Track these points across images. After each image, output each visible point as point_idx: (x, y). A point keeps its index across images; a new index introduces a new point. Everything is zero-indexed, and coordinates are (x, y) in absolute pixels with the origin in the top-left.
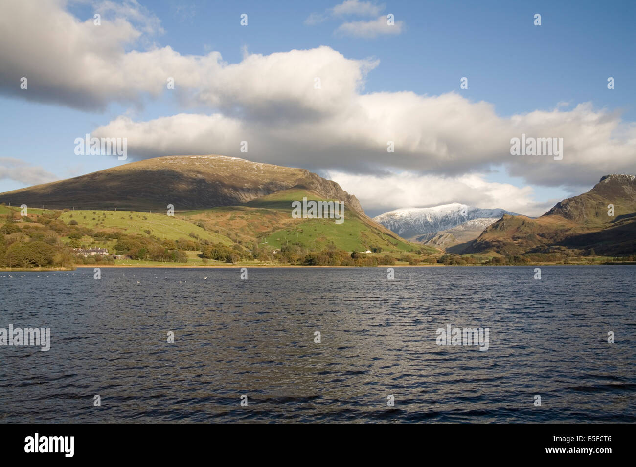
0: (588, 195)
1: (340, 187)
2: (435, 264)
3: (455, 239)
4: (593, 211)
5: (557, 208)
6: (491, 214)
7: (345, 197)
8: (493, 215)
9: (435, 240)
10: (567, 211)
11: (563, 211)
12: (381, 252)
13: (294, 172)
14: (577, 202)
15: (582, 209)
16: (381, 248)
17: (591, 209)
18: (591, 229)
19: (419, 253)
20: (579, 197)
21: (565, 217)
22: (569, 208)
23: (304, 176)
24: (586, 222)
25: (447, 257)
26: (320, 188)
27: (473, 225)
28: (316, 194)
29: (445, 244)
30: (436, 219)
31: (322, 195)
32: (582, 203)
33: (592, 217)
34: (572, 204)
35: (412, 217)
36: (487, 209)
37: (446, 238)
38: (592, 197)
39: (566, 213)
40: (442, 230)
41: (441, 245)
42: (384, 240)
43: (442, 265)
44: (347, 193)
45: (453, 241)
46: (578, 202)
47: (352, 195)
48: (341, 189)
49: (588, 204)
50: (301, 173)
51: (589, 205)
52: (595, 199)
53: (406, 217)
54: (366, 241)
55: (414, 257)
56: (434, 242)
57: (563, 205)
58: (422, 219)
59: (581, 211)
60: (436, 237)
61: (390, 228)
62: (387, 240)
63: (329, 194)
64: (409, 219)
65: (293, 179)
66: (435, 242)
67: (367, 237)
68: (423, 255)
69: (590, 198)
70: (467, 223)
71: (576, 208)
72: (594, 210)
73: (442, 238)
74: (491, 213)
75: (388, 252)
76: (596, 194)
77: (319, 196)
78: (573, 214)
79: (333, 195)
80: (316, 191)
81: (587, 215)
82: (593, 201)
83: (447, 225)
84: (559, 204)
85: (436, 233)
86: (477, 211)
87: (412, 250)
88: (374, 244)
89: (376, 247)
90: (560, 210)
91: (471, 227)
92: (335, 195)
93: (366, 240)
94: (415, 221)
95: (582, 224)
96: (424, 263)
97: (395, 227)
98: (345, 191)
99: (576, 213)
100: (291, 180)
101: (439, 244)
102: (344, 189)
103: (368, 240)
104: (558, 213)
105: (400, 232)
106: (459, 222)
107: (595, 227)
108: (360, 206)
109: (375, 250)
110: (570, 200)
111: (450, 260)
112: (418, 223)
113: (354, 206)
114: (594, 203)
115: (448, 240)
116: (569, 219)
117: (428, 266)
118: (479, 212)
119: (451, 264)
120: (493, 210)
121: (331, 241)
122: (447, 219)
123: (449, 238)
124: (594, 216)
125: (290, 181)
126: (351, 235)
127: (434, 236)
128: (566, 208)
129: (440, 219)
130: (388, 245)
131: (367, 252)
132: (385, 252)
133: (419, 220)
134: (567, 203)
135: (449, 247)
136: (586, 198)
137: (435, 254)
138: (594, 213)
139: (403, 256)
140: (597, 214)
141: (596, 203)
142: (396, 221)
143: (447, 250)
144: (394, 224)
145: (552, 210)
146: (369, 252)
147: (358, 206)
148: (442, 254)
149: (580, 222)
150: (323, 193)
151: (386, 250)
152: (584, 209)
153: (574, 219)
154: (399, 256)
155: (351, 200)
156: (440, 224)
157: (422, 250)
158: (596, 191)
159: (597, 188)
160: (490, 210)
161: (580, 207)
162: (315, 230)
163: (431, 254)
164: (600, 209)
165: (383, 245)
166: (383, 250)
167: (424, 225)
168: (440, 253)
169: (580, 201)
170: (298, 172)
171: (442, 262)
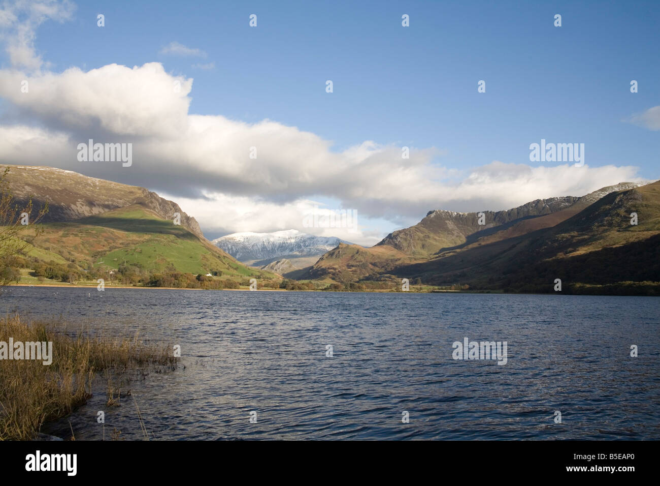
0: (415, 228)
2: (278, 289)
3: (292, 265)
5: (388, 239)
6: (327, 242)
7: (184, 219)
8: (328, 243)
9: (272, 266)
10: (397, 242)
11: (394, 242)
12: (222, 276)
13: (133, 190)
14: (406, 234)
16: (222, 272)
17: (419, 242)
18: (418, 259)
20: (408, 229)
21: (395, 248)
22: (399, 239)
23: (142, 195)
24: (414, 253)
25: (287, 282)
26: (159, 208)
27: (310, 252)
28: (155, 214)
29: (282, 270)
30: (273, 244)
31: (161, 215)
32: (410, 235)
33: (418, 249)
34: (401, 235)
35: (250, 242)
36: (323, 237)
37: (283, 263)
38: (419, 230)
39: (396, 244)
41: (278, 270)
42: (224, 263)
43: (285, 290)
44: (187, 215)
45: (290, 267)
46: (407, 234)
47: (191, 216)
48: (181, 211)
50: (140, 191)
51: (417, 237)
52: (422, 232)
53: (244, 241)
54: (206, 264)
56: (271, 268)
57: (394, 236)
58: (260, 244)
59: (410, 242)
60: (274, 263)
61: (227, 252)
62: (228, 264)
63: (167, 215)
64: (247, 243)
65: (131, 197)
66: (272, 268)
67: (207, 260)
68: (263, 279)
69: (417, 232)
71: (406, 240)
72: (421, 242)
73: (279, 264)
75: (229, 276)
76: (423, 227)
78: (402, 245)
80: (155, 210)
81: (414, 246)
82: (420, 234)
84: (390, 235)
85: (274, 259)
86: (313, 238)
87: (251, 275)
88: (215, 267)
89: (216, 271)
90: (391, 240)
94: (253, 246)
95: (410, 255)
96: (266, 288)
97: (233, 251)
98: (184, 213)
99: (405, 244)
100: (129, 198)
101: (276, 270)
102: (183, 210)
103: (208, 263)
104: (389, 243)
105: (237, 257)
107: (421, 259)
109: (215, 274)
110: (400, 232)
111: (291, 285)
112: (255, 248)
113: (193, 228)
115: (285, 266)
116: (399, 249)
118: (315, 240)
119: (293, 289)
120: (329, 238)
121: (171, 262)
122: (284, 245)
123: (286, 264)
124: (421, 248)
125: (127, 199)
126: (191, 257)
127: (271, 262)
128: (396, 239)
130: (228, 269)
131: (208, 275)
132: (225, 276)
133: (257, 245)
134: (398, 235)
135: (286, 273)
136: (415, 231)
137: (273, 279)
138: (420, 245)
139: (244, 280)
140: (423, 246)
141: (422, 235)
142: (234, 246)
143: (284, 275)
144: (232, 248)
145: (383, 241)
146: (210, 275)
147: (197, 228)
148: (281, 280)
149: (409, 253)
150: (162, 213)
151: (227, 274)
152: (412, 241)
153: (404, 250)
154: (240, 280)
155: (190, 222)
156: (277, 250)
157: (261, 275)
158: (423, 224)
159: (424, 222)
160: (325, 238)
161: (409, 239)
162: (155, 251)
163: (270, 279)
164: (426, 241)
165: (224, 268)
166: (224, 274)
167: (262, 251)
168: (278, 278)
169: (409, 233)
170: (136, 190)
171: (284, 287)
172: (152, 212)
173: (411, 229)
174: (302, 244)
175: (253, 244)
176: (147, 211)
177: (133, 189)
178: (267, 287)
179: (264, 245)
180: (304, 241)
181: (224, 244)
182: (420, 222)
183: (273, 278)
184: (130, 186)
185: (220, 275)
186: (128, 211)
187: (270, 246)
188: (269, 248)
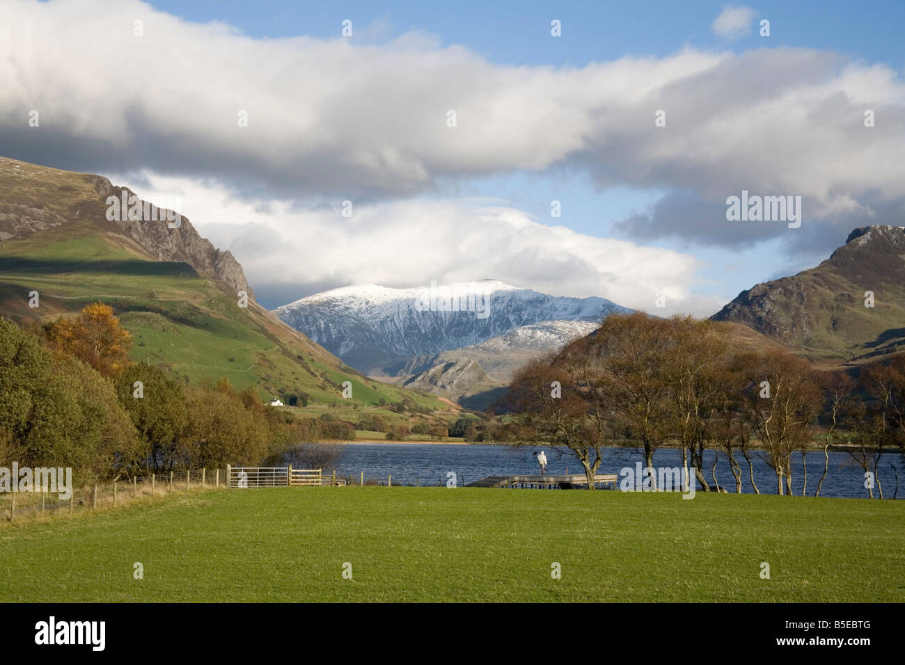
0: (815, 275)
1: (193, 229)
2: (444, 439)
3: (483, 374)
4: (826, 315)
5: (738, 306)
6: (579, 311)
7: (204, 255)
8: (582, 314)
9: (434, 375)
10: (764, 314)
11: (754, 314)
12: (309, 406)
13: (70, 182)
14: (787, 292)
15: (798, 309)
16: (307, 395)
17: (822, 311)
18: (818, 360)
19: (400, 409)
20: (793, 278)
21: (757, 329)
22: (768, 306)
23: (96, 195)
24: (808, 342)
25: (469, 421)
26: (139, 228)
27: (531, 338)
28: (131, 246)
29: (458, 386)
30: (437, 318)
31: (145, 248)
32: (800, 294)
33: (821, 331)
34: (775, 295)
35: (375, 312)
36: (568, 298)
37: (461, 369)
38: (825, 280)
39: (760, 319)
40: (451, 348)
41: (449, 387)
42: (313, 374)
43: (459, 443)
44: (211, 246)
45: (480, 379)
46: (791, 293)
47: (223, 250)
48: (196, 235)
49: (814, 299)
50: (89, 186)
51: (817, 300)
52: (832, 286)
53: (360, 310)
54: (268, 376)
55: (388, 418)
56: (431, 381)
57: (754, 297)
58: (401, 317)
59: (797, 314)
60: (437, 367)
61: (315, 339)
62: (322, 375)
63: (162, 247)
64: (366, 316)
65: (66, 200)
66: (433, 381)
67: (272, 366)
68: (408, 414)
69: (820, 284)
70: (514, 334)
71: (786, 307)
72: (827, 312)
73: (451, 371)
74: (577, 309)
75: (325, 406)
76: (836, 273)
77: (139, 251)
78: (777, 322)
79: (175, 250)
80: (131, 236)
81: (810, 324)
82: (828, 291)
83: (465, 335)
84: (744, 294)
85: (437, 356)
86: (542, 302)
87: (382, 403)
88: (289, 384)
89: (294, 392)
90: (746, 309)
91: (524, 344)
92: (180, 249)
93: (270, 372)
94: (383, 323)
95: (798, 347)
96: (417, 436)
97: (330, 335)
98: (206, 241)
99: (784, 319)
100: (60, 204)
101: (443, 387)
102: (202, 234)
103: (274, 374)
104: (741, 316)
105: (342, 351)
106: (494, 330)
107: (826, 357)
108: (245, 280)
109: (292, 401)
110: (771, 286)
111: (477, 428)
112: (389, 327)
113: (229, 280)
114: (830, 295)
115: (466, 376)
116: (767, 333)
117: (428, 443)
118: (547, 305)
119: (480, 439)
120: (583, 301)
121: (182, 374)
122: (464, 319)
123: (468, 371)
124: (828, 328)
125: (57, 207)
126: (231, 360)
127: (432, 365)
128: (760, 306)
129: (448, 319)
130: (323, 388)
131: (274, 404)
132: (316, 405)
133: (393, 320)
134: (765, 294)
135: (469, 395)
136: (812, 283)
137: (436, 413)
138: (827, 322)
139: (364, 416)
140: (835, 324)
141: (833, 295)
142: (333, 322)
143: (464, 402)
144: (327, 328)
145: (726, 309)
146: (278, 403)
147: (239, 281)
148: (455, 413)
149: (794, 342)
150: (148, 242)
151: (320, 401)
152: (803, 311)
153: (780, 335)
154: (354, 418)
155: (220, 265)
156: (447, 332)
157: (404, 402)
158: (836, 265)
159: (839, 260)
160: (574, 300)
161: (795, 304)
162: (142, 345)
163: (428, 411)
164: (843, 310)
165: (312, 387)
166: (312, 400)
167: (406, 335)
168: (449, 410)
169: (795, 289)
170: (78, 183)
171: (460, 435)
172: (124, 242)
173: (802, 277)
174: (512, 318)
175: (382, 316)
176: (110, 238)
177: (70, 180)
178: (418, 432)
179: (411, 319)
180: (518, 310)
181: (306, 318)
182: (827, 257)
183: (435, 409)
184: (62, 172)
185: (305, 405)
186: (62, 240)
187: (429, 323)
188: (425, 326)
